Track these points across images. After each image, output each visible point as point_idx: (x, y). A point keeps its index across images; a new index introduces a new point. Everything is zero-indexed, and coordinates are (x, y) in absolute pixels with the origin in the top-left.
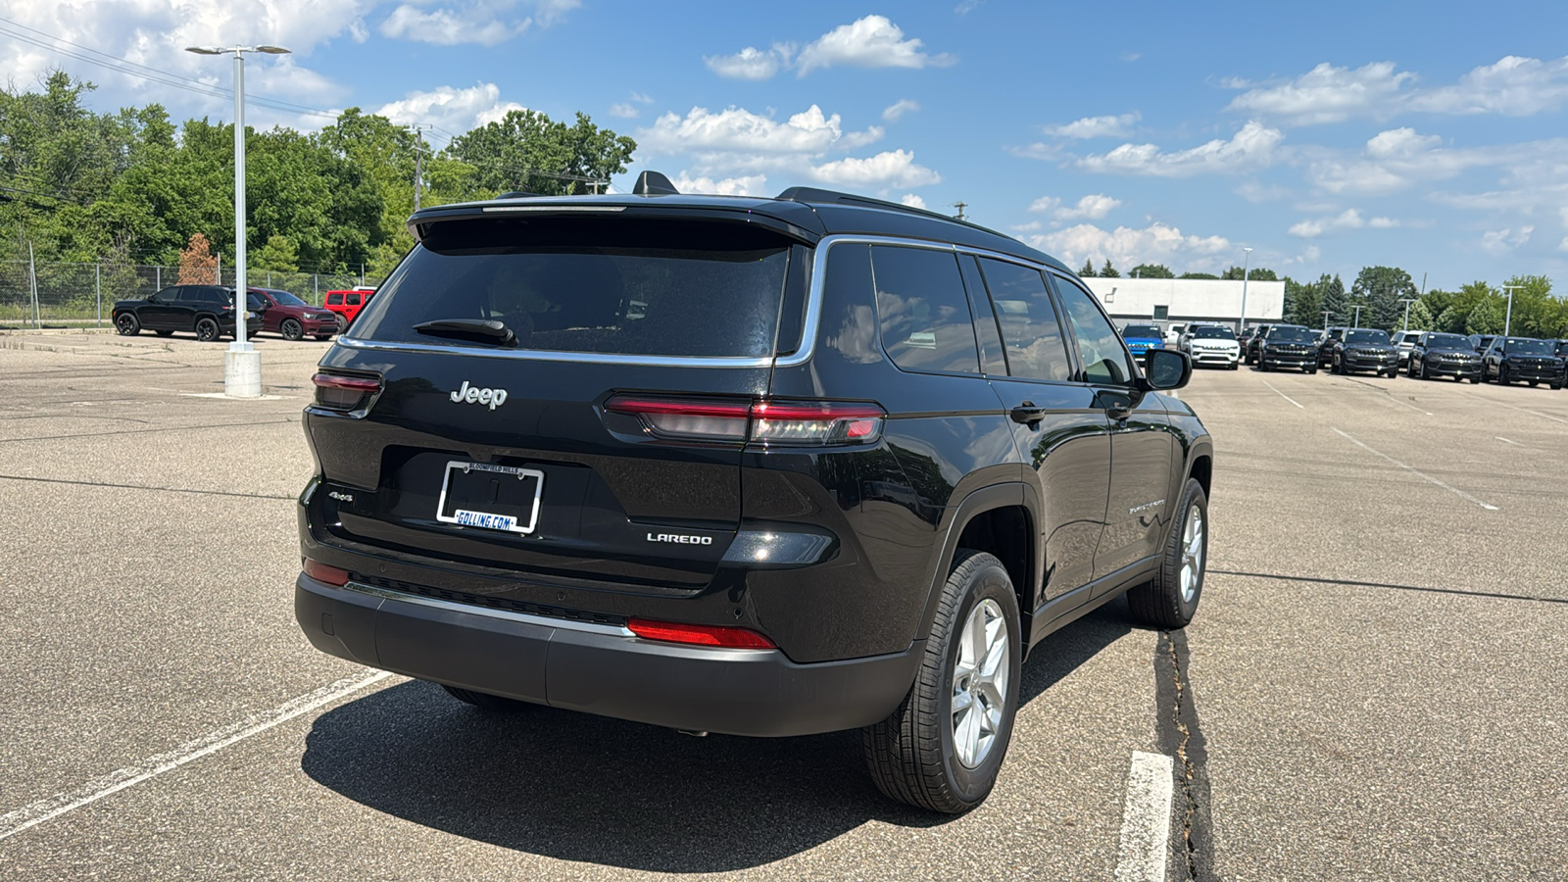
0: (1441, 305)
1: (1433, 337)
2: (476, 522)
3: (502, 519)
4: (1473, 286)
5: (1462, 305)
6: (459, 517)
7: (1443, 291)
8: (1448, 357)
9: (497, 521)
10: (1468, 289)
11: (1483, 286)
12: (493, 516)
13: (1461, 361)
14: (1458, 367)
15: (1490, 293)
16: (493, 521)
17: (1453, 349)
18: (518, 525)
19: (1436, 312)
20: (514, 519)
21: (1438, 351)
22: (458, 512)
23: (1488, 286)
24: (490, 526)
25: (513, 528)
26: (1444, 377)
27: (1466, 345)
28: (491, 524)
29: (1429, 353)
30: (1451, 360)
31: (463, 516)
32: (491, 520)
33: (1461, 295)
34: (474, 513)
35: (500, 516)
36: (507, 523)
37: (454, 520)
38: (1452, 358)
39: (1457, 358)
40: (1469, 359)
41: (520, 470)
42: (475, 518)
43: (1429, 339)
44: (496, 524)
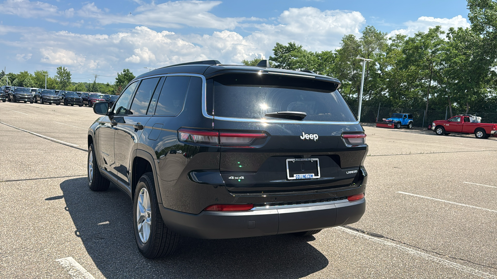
0: (14, 78)
1: (16, 88)
2: (302, 177)
3: (310, 175)
4: (24, 72)
5: (21, 78)
6: (295, 177)
7: (13, 73)
8: (22, 95)
9: (309, 176)
10: (22, 73)
11: (27, 73)
12: (307, 174)
13: (26, 96)
14: (26, 98)
15: (29, 75)
16: (308, 176)
17: (23, 92)
18: (315, 176)
19: (12, 80)
20: (313, 174)
21: (18, 93)
22: (295, 175)
23: (28, 73)
24: (307, 178)
25: (314, 177)
26: (20, 101)
27: (27, 90)
28: (307, 177)
29: (16, 94)
30: (23, 96)
31: (297, 176)
32: (307, 176)
33: (20, 75)
34: (301, 175)
35: (309, 174)
36: (312, 176)
37: (294, 178)
38: (24, 95)
39: (25, 95)
40: (29, 96)
41: (312, 159)
42: (301, 176)
43: (14, 89)
44: (309, 177)
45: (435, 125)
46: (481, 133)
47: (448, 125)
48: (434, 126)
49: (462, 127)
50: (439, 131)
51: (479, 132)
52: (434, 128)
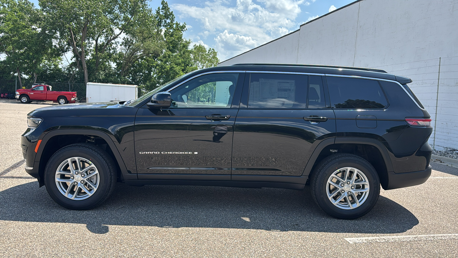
45: (19, 94)
46: (64, 100)
47: (33, 93)
48: (17, 95)
49: (46, 95)
50: (24, 99)
51: (61, 100)
52: (18, 97)
